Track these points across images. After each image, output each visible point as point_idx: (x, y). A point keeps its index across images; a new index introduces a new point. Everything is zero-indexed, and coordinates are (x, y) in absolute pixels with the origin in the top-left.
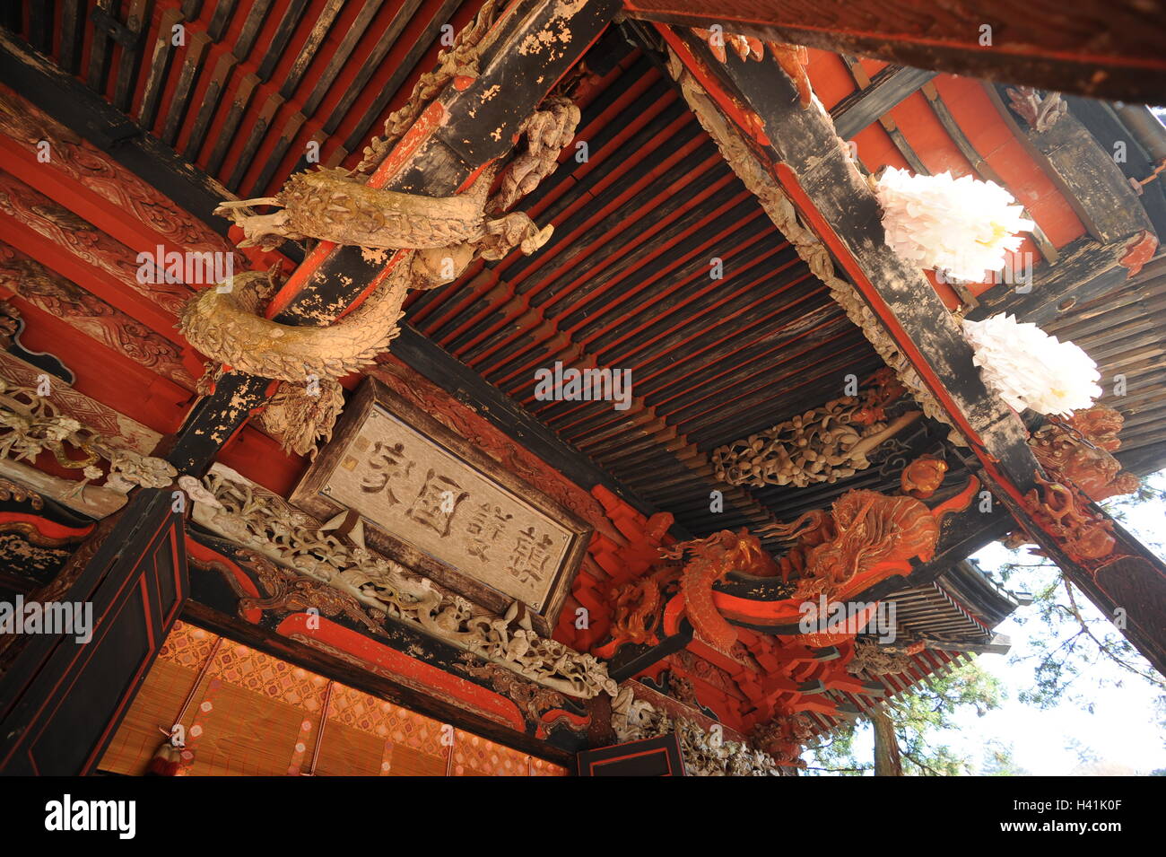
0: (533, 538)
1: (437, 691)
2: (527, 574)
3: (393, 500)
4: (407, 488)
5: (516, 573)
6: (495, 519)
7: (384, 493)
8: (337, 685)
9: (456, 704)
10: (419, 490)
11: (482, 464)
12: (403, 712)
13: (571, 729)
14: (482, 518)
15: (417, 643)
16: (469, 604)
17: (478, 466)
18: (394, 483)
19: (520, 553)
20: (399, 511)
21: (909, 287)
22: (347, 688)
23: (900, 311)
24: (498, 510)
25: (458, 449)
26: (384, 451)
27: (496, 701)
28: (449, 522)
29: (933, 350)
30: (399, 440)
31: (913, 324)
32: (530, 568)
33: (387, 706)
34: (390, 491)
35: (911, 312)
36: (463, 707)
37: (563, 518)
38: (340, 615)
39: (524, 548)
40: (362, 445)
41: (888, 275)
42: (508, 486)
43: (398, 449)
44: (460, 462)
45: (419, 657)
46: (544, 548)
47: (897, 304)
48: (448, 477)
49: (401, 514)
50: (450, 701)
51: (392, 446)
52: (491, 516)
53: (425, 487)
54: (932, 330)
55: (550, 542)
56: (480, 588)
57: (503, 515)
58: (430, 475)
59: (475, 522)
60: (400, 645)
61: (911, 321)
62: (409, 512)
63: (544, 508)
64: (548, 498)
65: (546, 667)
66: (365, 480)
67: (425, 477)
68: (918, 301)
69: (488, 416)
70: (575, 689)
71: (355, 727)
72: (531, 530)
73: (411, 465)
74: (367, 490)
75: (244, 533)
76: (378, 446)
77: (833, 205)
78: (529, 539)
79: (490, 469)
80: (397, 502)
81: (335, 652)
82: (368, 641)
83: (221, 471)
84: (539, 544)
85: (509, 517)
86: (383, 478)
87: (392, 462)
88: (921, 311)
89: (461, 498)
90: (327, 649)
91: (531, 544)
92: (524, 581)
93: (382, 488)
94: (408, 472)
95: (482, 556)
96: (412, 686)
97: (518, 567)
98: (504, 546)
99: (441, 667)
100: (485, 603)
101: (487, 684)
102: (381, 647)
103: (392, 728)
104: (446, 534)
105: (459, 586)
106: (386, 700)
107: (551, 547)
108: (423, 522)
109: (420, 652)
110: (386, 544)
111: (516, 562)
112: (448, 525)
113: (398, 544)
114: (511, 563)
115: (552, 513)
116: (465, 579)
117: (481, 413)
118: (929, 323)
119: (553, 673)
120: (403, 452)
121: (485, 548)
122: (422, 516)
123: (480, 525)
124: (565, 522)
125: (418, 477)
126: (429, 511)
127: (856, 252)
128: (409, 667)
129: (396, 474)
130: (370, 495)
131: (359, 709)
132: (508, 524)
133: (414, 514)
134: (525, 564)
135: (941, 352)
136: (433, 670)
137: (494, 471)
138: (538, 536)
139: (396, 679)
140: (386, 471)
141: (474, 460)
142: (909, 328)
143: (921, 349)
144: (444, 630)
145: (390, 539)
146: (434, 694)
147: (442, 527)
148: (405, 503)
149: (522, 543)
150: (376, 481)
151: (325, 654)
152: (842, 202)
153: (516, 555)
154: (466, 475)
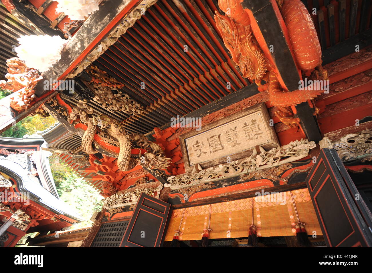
0: (248, 125)
1: (235, 191)
2: (256, 136)
3: (205, 153)
4: (206, 148)
5: (252, 139)
6: (232, 133)
7: (202, 154)
8: (212, 205)
9: (242, 192)
10: (208, 145)
11: (214, 125)
12: (233, 202)
13: (301, 172)
14: (229, 136)
15: (225, 182)
16: (236, 161)
17: (213, 127)
18: (202, 150)
19: (248, 133)
20: (208, 154)
21: (79, 41)
22: (215, 204)
23: (87, 43)
24: (231, 129)
25: (205, 129)
26: (195, 146)
27: (259, 182)
28: (221, 145)
29: (99, 27)
30: (196, 141)
31: (90, 37)
32: (255, 133)
33: (228, 203)
34: (203, 152)
35: (86, 39)
36: (245, 191)
37: (248, 112)
38: (202, 189)
39: (248, 130)
40: (191, 149)
41: (77, 49)
42: (225, 122)
43: (197, 142)
44: (212, 130)
45: (226, 186)
46: (254, 124)
47: (85, 45)
48: (212, 136)
49: (209, 154)
50: (240, 192)
51: (196, 143)
52: (231, 133)
53: (209, 144)
54: (91, 29)
55: (255, 121)
56: (241, 153)
57: (233, 129)
58: (208, 140)
59: (228, 138)
60: (220, 186)
61: (89, 38)
62: (211, 152)
63: (240, 116)
64: (238, 112)
65: (275, 159)
66: (197, 155)
67: (207, 141)
68: (82, 37)
69: (212, 111)
70: (297, 157)
71: (219, 213)
72: (245, 124)
73: (202, 142)
74: (199, 156)
75: (180, 186)
76: (193, 146)
77: (63, 67)
78: (247, 127)
79: (216, 124)
80: (206, 153)
81: (203, 198)
82: (211, 191)
83: (170, 178)
84: (252, 125)
85: (236, 128)
87: (198, 146)
88: (85, 35)
89: (219, 137)
90: (201, 199)
91: (249, 128)
92: (257, 138)
93: (201, 153)
94: (203, 144)
95: (238, 144)
96: (226, 195)
97: (251, 137)
98: (242, 136)
99: (234, 184)
100: (246, 155)
101: (253, 179)
102: (215, 190)
103: (230, 208)
104: (223, 148)
105: (234, 158)
106: (227, 201)
107: (256, 121)
108: (215, 151)
109: (226, 184)
110: (209, 164)
111: (249, 136)
112: (222, 146)
113: (211, 162)
114: (248, 138)
115: (244, 114)
116: (234, 155)
117: (210, 113)
118: (89, 31)
119: (280, 159)
120: (199, 142)
121: (236, 141)
122: (214, 150)
123: (230, 138)
124: (250, 112)
125: (206, 143)
126: (215, 147)
127: (73, 60)
128: (225, 190)
129: (201, 147)
130: (200, 157)
131: (220, 208)
132: (237, 130)
133: (212, 151)
134: (252, 134)
135: (99, 23)
136: (232, 187)
137: (218, 124)
138: (249, 123)
139: (220, 196)
140: (199, 149)
141: (211, 127)
142: (92, 39)
143: (99, 32)
144: (232, 173)
146: (233, 193)
147: (220, 147)
148: (208, 151)
149: (246, 130)
150: (199, 152)
151: (201, 200)
152: (62, 64)
153: (247, 134)
154: (216, 131)
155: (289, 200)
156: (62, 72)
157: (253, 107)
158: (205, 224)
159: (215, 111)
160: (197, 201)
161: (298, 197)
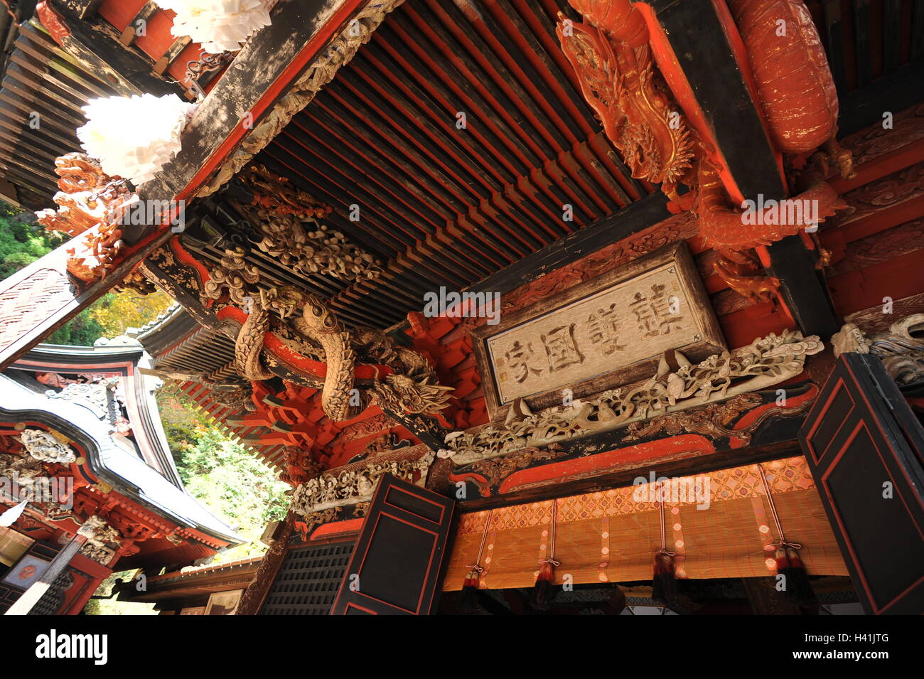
0: (644, 299)
1: (616, 466)
2: (666, 325)
3: (537, 372)
4: (539, 358)
5: (655, 333)
6: (604, 319)
7: (530, 374)
8: (559, 500)
9: (635, 467)
10: (545, 351)
11: (557, 302)
12: (611, 493)
13: (785, 415)
14: (595, 327)
15: (589, 445)
16: (617, 391)
17: (557, 306)
18: (530, 365)
19: (644, 318)
20: (546, 374)
21: (223, 104)
22: (566, 499)
23: (242, 109)
24: (601, 311)
25: (536, 312)
26: (512, 355)
27: (676, 443)
28: (577, 351)
29: (270, 67)
30: (513, 342)
31: (250, 94)
32: (663, 319)
33: (598, 495)
34: (532, 370)
35: (241, 98)
36: (641, 465)
37: (644, 266)
38: (532, 461)
39: (644, 312)
40: (501, 363)
41: (218, 124)
42: (585, 294)
43: (517, 345)
44: (552, 314)
45: (593, 453)
46: (660, 296)
47: (237, 113)
48: (553, 329)
49: (548, 375)
50: (628, 468)
51: (513, 347)
52: (600, 319)
53: (547, 348)
54: (252, 74)
55: (662, 287)
56: (628, 370)
57: (607, 309)
58: (543, 338)
59: (593, 334)
60: (579, 453)
61: (248, 96)
62: (551, 369)
63: (623, 277)
64: (618, 268)
65: (715, 384)
66: (517, 377)
67: (542, 343)
68: (231, 94)
70: (773, 376)
71: (577, 519)
72: (637, 296)
73: (530, 345)
74: (521, 381)
75: (477, 455)
76: (507, 355)
77: (187, 169)
78: (642, 303)
79: (564, 299)
80: (540, 371)
81: (536, 484)
82: (554, 466)
83: (451, 437)
84: (654, 298)
85: (613, 306)
86: (523, 367)
87: (519, 355)
88: (238, 89)
89: (572, 330)
90: (530, 486)
91: (647, 305)
92: (668, 332)
93: (527, 372)
94: (531, 351)
95: (619, 348)
96: (594, 474)
97: (652, 328)
98: (629, 326)
99: (614, 448)
100: (641, 376)
101: (662, 434)
102: (563, 464)
103: (605, 508)
104: (582, 359)
105: (611, 383)
106: (595, 492)
107: (666, 289)
108: (563, 366)
109: (593, 448)
110: (547, 399)
111: (648, 326)
112: (579, 353)
113: (554, 393)
114: (645, 331)
115: (633, 272)
116: (611, 375)
118: (247, 78)
119: (729, 382)
120: (521, 344)
121: (615, 341)
122: (560, 364)
123: (599, 332)
124: (649, 266)
125: (539, 348)
126: (561, 357)
127: (209, 151)
128: (590, 463)
129: (527, 358)
130: (525, 381)
132: (617, 311)
133: (554, 367)
134: (656, 322)
135: (271, 58)
136: (607, 454)
137: (567, 298)
138: (647, 293)
139: (579, 478)
140: (522, 362)
141: (550, 306)
142: (254, 97)
143: (271, 80)
144: (607, 421)
145: (547, 396)
146: (612, 471)
147: (576, 357)
148: (545, 368)
149: (639, 311)
150: (521, 371)
151: (530, 489)
152: (183, 164)
153: (642, 323)
154: (562, 317)
155: (755, 486)
156: (185, 183)
157: (655, 253)
158: (543, 547)
159: (558, 267)
160: (521, 491)
161: (780, 479)
